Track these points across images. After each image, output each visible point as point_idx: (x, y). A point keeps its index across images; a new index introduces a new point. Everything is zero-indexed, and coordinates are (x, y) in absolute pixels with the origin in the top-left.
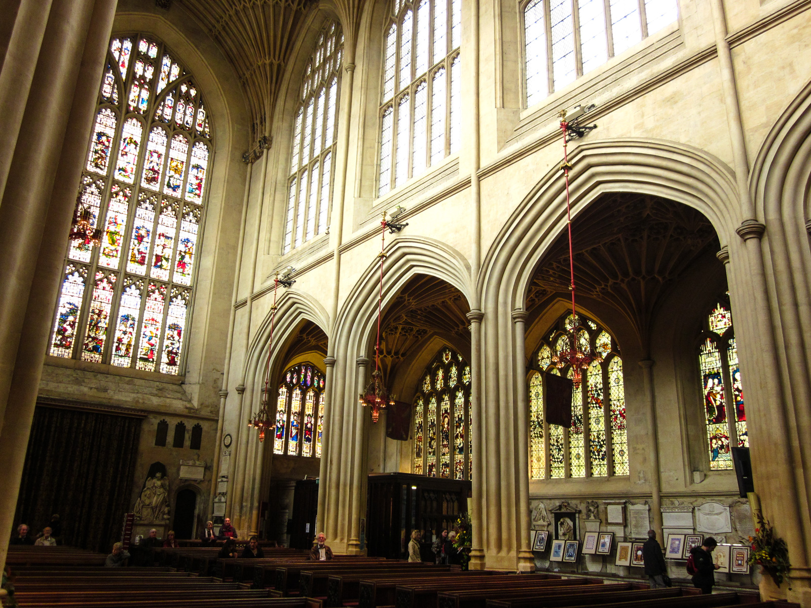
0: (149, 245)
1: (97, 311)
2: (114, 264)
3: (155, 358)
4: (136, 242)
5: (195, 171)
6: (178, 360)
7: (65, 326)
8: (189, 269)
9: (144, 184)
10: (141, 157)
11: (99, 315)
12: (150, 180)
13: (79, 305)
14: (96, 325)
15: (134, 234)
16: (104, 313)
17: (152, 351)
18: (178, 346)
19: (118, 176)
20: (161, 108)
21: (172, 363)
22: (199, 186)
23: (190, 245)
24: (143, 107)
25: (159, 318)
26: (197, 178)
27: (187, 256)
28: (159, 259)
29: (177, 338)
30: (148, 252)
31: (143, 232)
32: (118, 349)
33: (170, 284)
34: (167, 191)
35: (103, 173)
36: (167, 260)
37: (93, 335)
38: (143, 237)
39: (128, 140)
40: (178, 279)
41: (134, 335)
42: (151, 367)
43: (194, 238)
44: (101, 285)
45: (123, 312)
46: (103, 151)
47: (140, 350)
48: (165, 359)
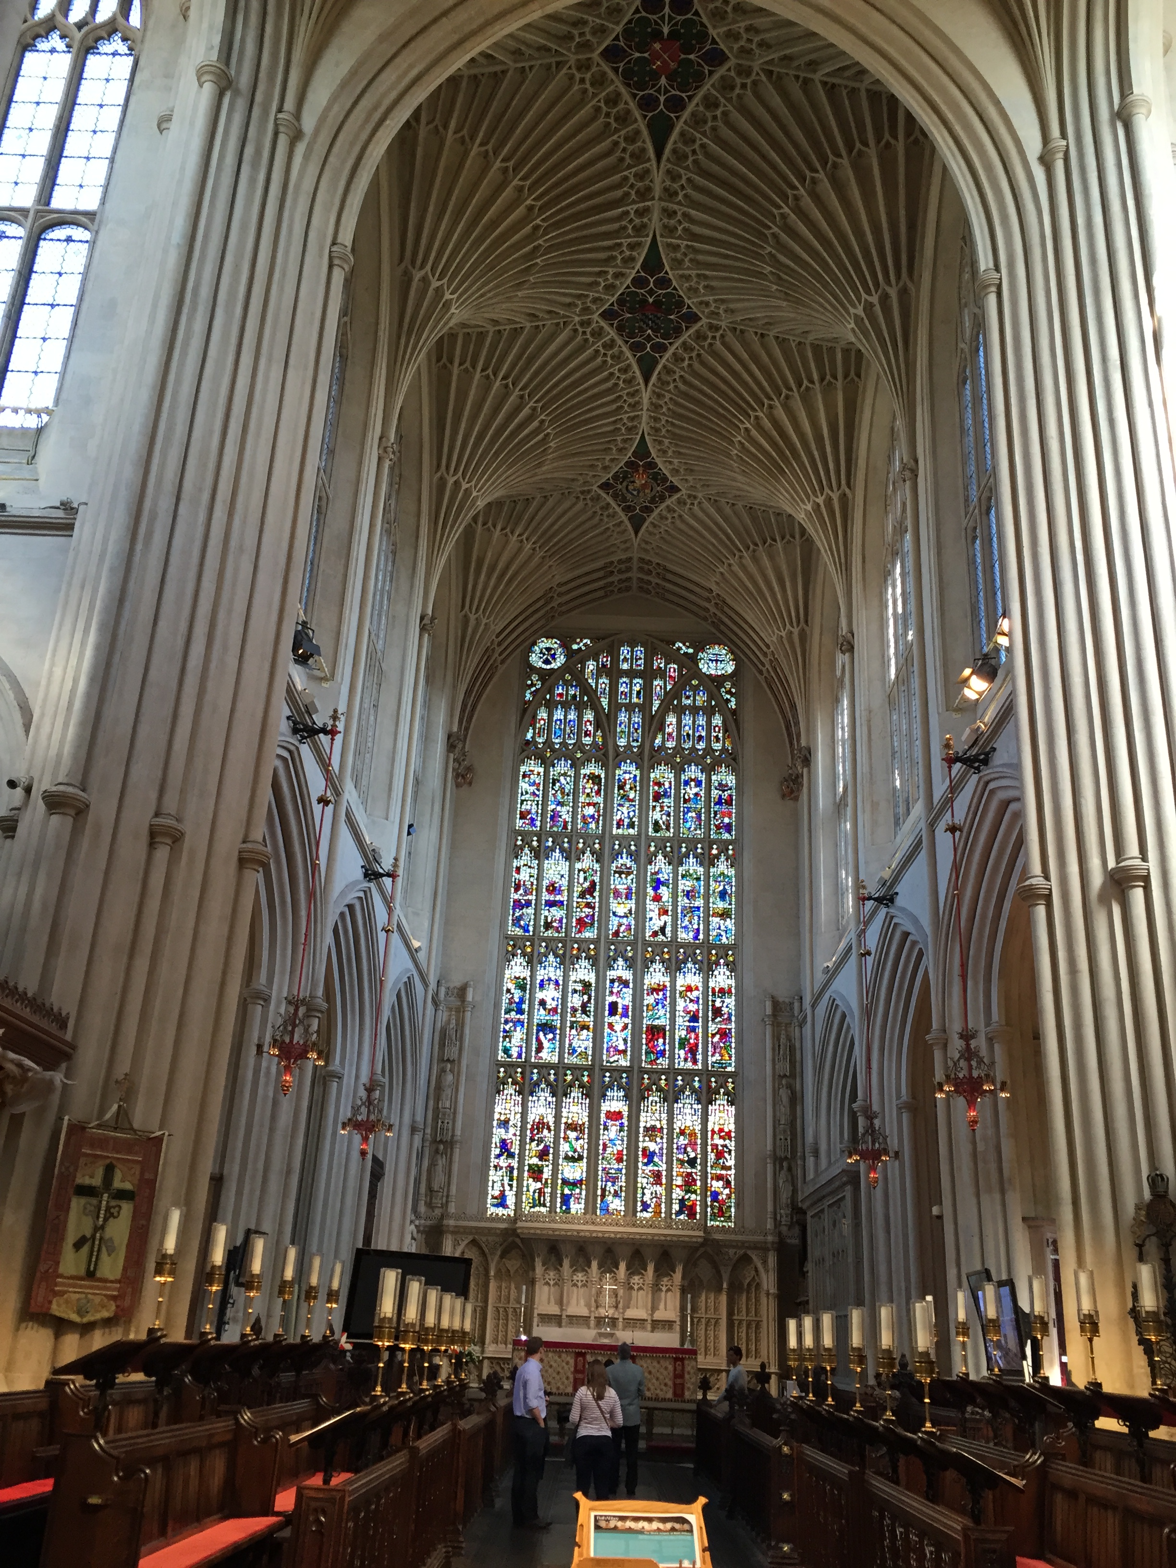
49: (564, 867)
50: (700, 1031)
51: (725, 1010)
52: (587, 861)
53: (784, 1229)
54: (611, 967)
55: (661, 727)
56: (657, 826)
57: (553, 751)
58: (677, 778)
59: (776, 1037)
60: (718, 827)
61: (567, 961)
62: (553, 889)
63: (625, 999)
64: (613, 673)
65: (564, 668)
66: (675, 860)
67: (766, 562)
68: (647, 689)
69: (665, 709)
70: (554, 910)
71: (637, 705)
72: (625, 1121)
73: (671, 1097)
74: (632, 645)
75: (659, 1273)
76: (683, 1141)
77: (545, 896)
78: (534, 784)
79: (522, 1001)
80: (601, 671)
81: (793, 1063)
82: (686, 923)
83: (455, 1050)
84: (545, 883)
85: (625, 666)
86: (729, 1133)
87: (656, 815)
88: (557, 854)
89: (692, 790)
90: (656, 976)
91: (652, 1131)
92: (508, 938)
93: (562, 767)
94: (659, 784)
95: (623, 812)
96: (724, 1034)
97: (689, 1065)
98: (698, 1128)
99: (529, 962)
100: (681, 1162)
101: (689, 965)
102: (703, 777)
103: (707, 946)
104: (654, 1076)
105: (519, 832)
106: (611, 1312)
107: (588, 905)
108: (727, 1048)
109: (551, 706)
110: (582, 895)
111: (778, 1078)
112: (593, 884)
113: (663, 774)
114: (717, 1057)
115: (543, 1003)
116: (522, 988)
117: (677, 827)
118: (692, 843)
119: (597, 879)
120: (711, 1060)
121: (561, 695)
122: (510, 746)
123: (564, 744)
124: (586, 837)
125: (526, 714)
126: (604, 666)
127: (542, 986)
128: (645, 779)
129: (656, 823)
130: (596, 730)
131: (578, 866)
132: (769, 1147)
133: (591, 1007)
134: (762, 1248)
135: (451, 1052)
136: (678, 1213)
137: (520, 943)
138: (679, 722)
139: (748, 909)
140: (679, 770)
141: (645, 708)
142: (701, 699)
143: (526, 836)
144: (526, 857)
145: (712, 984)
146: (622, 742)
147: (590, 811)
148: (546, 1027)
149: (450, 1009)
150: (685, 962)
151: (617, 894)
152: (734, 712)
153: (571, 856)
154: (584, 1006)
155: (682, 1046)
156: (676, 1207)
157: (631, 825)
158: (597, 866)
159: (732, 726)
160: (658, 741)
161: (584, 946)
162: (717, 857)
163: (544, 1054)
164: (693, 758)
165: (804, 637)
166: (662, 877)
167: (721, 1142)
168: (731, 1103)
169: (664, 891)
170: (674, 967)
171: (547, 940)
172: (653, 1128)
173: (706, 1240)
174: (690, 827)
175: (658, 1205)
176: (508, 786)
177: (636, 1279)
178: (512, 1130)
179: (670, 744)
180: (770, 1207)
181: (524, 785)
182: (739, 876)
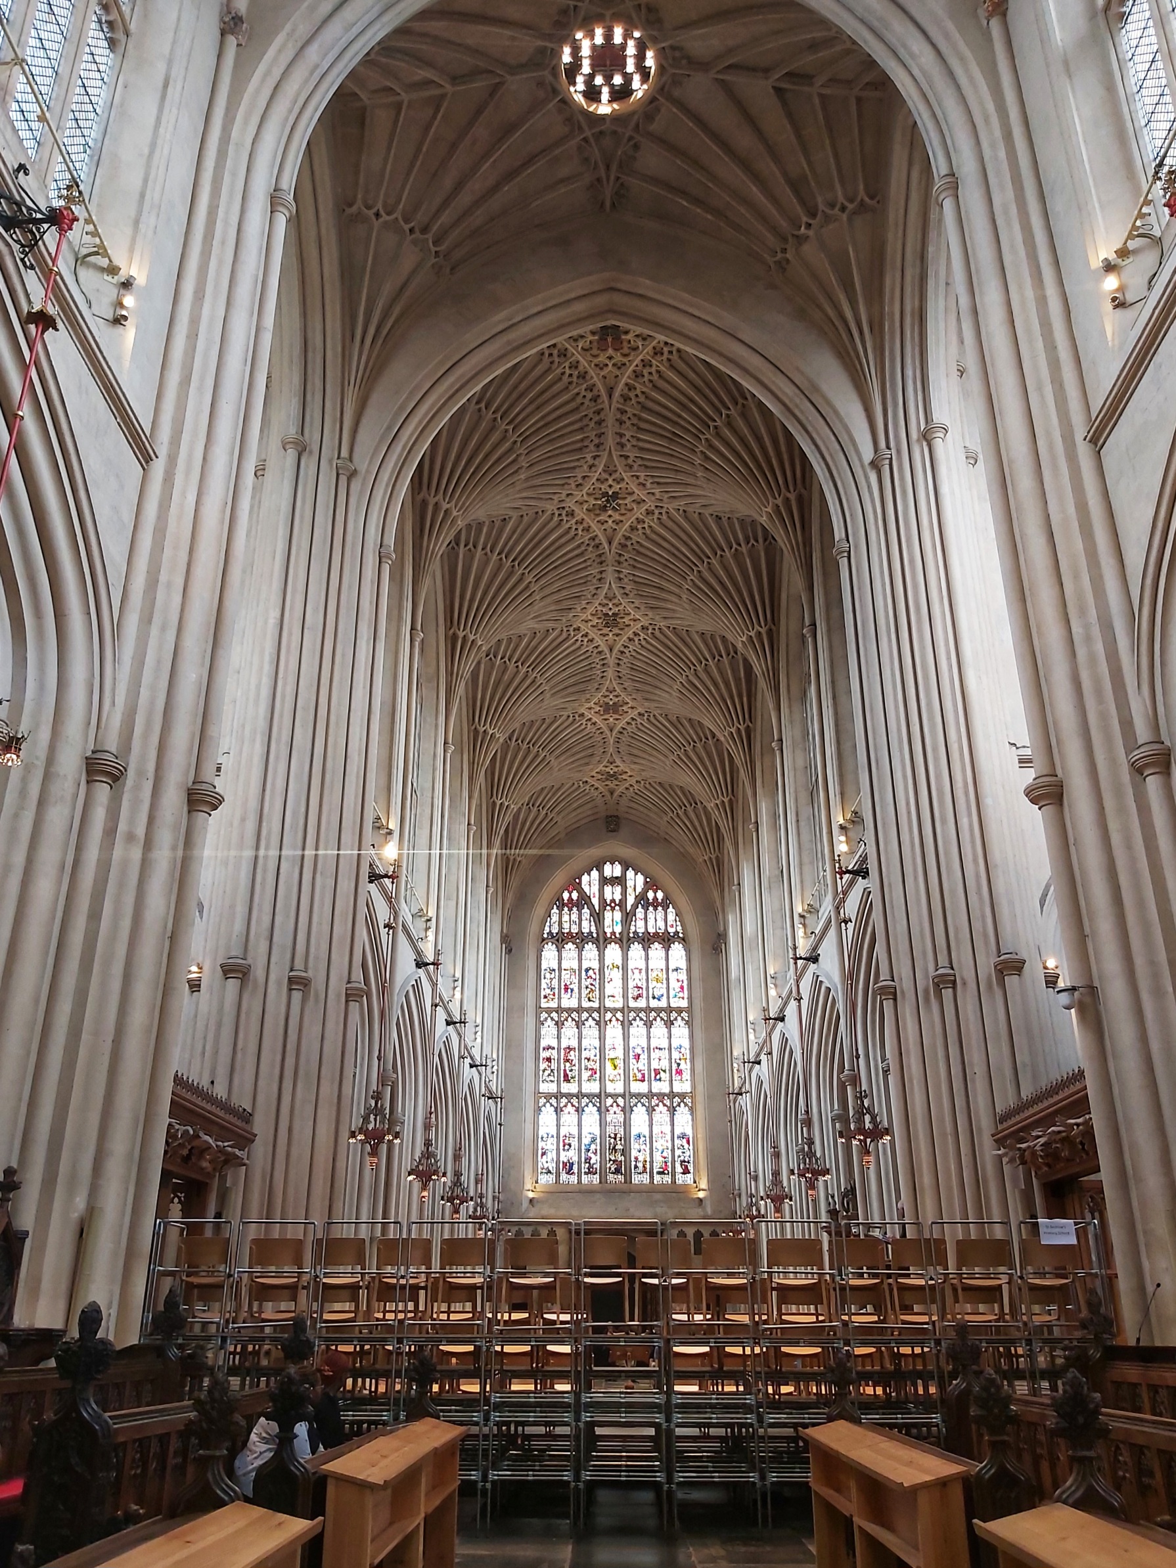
0: (646, 1061)
1: (613, 1136)
2: (619, 1087)
3: (670, 1170)
4: (634, 1061)
5: (675, 973)
6: (691, 1168)
7: (589, 1154)
8: (687, 1075)
9: (632, 1004)
10: (625, 979)
11: (615, 1139)
12: (636, 998)
13: (597, 1133)
14: (614, 1148)
15: (631, 1054)
16: (619, 1136)
17: (666, 1162)
18: (689, 1154)
19: (609, 1003)
20: (633, 923)
21: (686, 1171)
22: (682, 988)
23: (683, 1050)
24: (618, 929)
25: (667, 1129)
26: (678, 981)
27: (682, 1062)
28: (657, 1072)
29: (686, 1146)
30: (646, 1068)
31: (638, 1051)
32: (636, 1167)
33: (672, 1095)
34: (654, 1004)
35: (596, 1005)
36: (665, 1071)
37: (613, 1158)
38: (639, 1055)
39: (611, 966)
40: (678, 1088)
41: (648, 1151)
42: (667, 1179)
43: (686, 1043)
44: (612, 1110)
45: (634, 1132)
46: (592, 984)
47: (655, 1164)
48: (679, 1169)
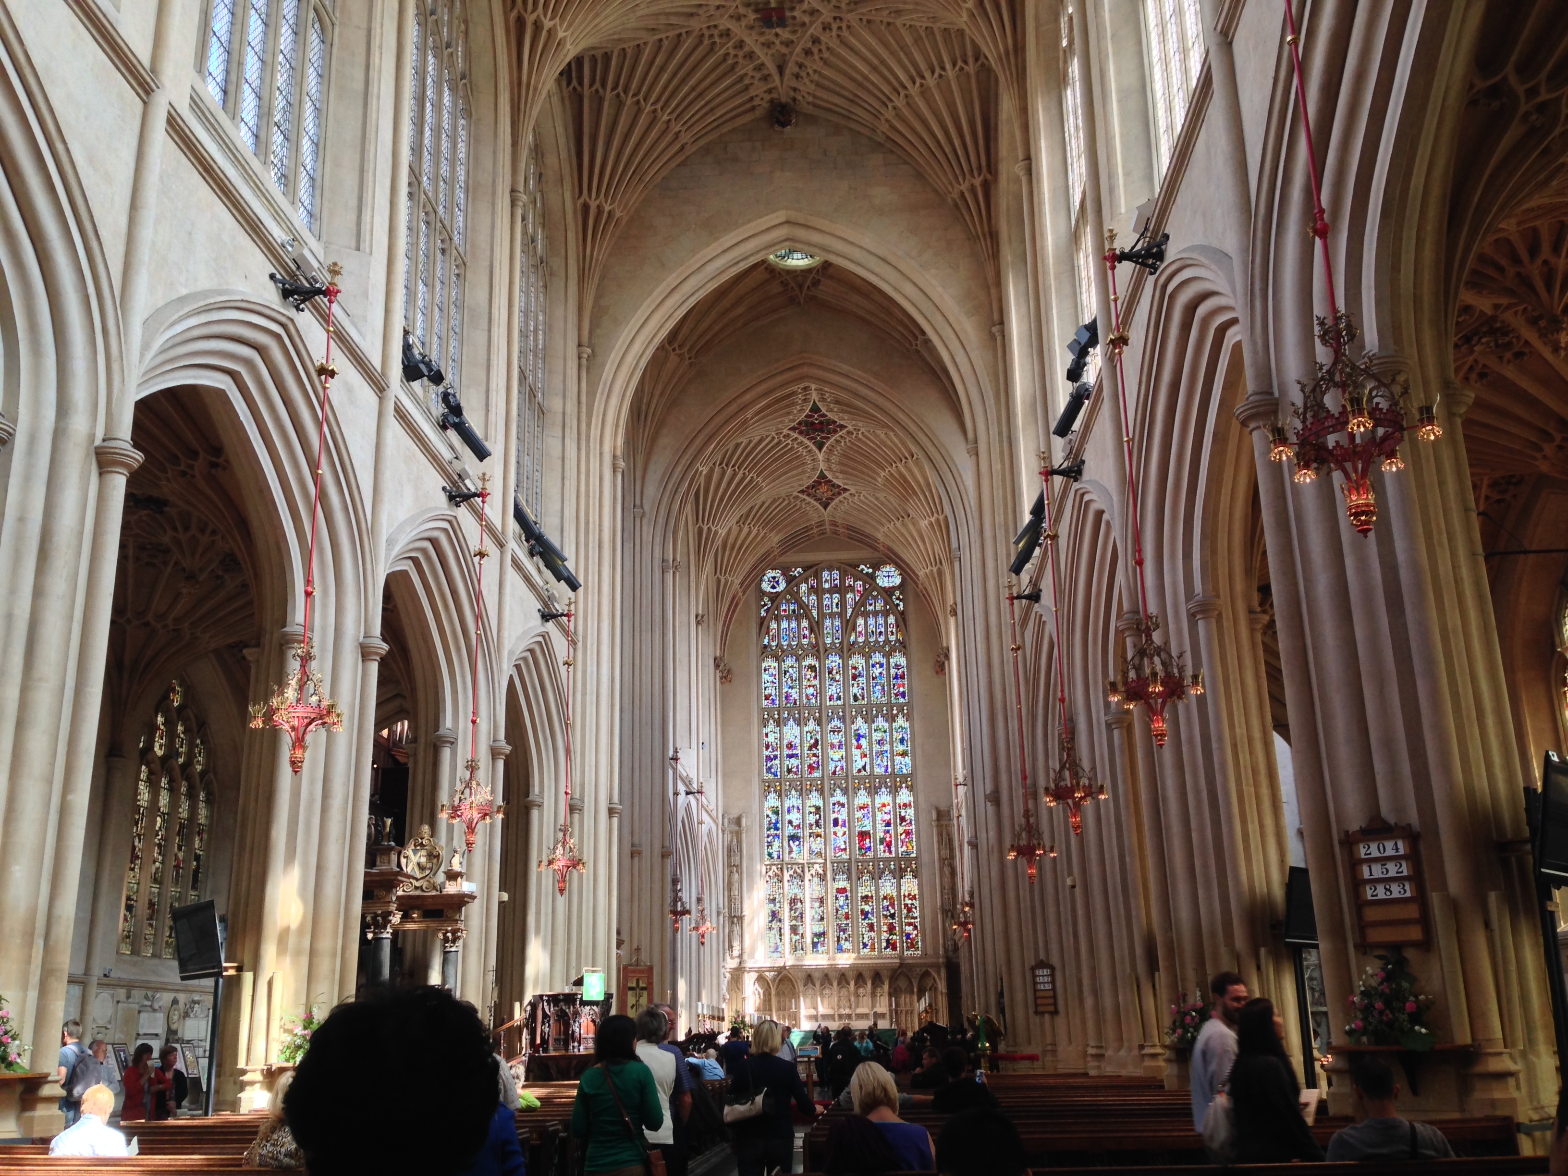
49: (797, 730)
50: (892, 832)
51: (907, 817)
52: (812, 725)
53: (950, 954)
54: (832, 796)
55: (854, 628)
56: (856, 698)
57: (783, 651)
58: (867, 662)
59: (940, 834)
60: (896, 695)
61: (803, 793)
62: (790, 746)
63: (843, 815)
64: (817, 591)
65: (787, 591)
66: (869, 719)
67: (911, 526)
68: (843, 602)
69: (856, 613)
70: (793, 760)
71: (837, 613)
72: (848, 894)
73: (877, 876)
74: (830, 569)
75: (875, 986)
76: (886, 903)
77: (786, 752)
78: (772, 675)
79: (777, 822)
80: (812, 590)
81: (952, 850)
82: (879, 762)
83: (738, 858)
84: (785, 742)
85: (827, 586)
86: (914, 897)
87: (855, 690)
88: (791, 722)
89: (877, 671)
90: (862, 798)
91: (866, 898)
92: (764, 781)
93: (790, 661)
94: (855, 668)
95: (832, 690)
96: (908, 833)
97: (887, 855)
98: (895, 894)
99: (780, 796)
100: (886, 916)
101: (883, 789)
102: (884, 661)
103: (894, 775)
104: (865, 864)
105: (765, 709)
106: (847, 1011)
107: (814, 755)
108: (910, 842)
109: (778, 619)
110: (810, 749)
111: (942, 860)
112: (817, 741)
113: (858, 661)
114: (904, 848)
115: (790, 822)
116: (776, 813)
117: (869, 697)
118: (879, 707)
119: (819, 737)
120: (901, 850)
121: (785, 611)
122: (754, 650)
123: (789, 645)
124: (809, 707)
125: (762, 624)
126: (812, 587)
127: (789, 811)
128: (845, 666)
129: (855, 696)
130: (811, 633)
131: (806, 729)
132: (939, 904)
133: (822, 822)
134: (937, 967)
135: (736, 860)
136: (886, 948)
137: (772, 784)
138: (866, 623)
139: (919, 751)
140: (868, 657)
141: (842, 614)
142: (880, 605)
143: (770, 711)
144: (771, 726)
145: (898, 801)
146: (828, 641)
147: (811, 691)
148: (793, 838)
149: (732, 832)
150: (880, 788)
151: (833, 746)
152: (902, 613)
153: (800, 722)
154: (817, 822)
155: (881, 842)
156: (884, 944)
157: (839, 698)
158: (818, 728)
159: (902, 624)
160: (852, 638)
161: (814, 783)
162: (897, 715)
163: (793, 855)
164: (876, 648)
165: (940, 573)
166: (861, 732)
167: (910, 902)
168: (915, 877)
169: (864, 742)
170: (873, 791)
171: (791, 781)
172: (867, 897)
173: (901, 965)
174: (877, 696)
175: (873, 944)
176: (755, 679)
177: (861, 991)
178: (778, 905)
179: (861, 639)
180: (941, 941)
181: (765, 677)
182: (912, 727)
